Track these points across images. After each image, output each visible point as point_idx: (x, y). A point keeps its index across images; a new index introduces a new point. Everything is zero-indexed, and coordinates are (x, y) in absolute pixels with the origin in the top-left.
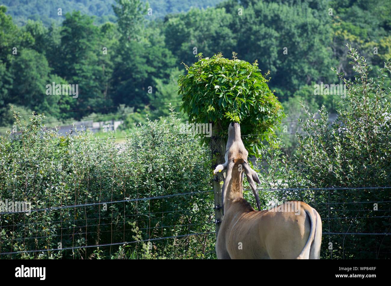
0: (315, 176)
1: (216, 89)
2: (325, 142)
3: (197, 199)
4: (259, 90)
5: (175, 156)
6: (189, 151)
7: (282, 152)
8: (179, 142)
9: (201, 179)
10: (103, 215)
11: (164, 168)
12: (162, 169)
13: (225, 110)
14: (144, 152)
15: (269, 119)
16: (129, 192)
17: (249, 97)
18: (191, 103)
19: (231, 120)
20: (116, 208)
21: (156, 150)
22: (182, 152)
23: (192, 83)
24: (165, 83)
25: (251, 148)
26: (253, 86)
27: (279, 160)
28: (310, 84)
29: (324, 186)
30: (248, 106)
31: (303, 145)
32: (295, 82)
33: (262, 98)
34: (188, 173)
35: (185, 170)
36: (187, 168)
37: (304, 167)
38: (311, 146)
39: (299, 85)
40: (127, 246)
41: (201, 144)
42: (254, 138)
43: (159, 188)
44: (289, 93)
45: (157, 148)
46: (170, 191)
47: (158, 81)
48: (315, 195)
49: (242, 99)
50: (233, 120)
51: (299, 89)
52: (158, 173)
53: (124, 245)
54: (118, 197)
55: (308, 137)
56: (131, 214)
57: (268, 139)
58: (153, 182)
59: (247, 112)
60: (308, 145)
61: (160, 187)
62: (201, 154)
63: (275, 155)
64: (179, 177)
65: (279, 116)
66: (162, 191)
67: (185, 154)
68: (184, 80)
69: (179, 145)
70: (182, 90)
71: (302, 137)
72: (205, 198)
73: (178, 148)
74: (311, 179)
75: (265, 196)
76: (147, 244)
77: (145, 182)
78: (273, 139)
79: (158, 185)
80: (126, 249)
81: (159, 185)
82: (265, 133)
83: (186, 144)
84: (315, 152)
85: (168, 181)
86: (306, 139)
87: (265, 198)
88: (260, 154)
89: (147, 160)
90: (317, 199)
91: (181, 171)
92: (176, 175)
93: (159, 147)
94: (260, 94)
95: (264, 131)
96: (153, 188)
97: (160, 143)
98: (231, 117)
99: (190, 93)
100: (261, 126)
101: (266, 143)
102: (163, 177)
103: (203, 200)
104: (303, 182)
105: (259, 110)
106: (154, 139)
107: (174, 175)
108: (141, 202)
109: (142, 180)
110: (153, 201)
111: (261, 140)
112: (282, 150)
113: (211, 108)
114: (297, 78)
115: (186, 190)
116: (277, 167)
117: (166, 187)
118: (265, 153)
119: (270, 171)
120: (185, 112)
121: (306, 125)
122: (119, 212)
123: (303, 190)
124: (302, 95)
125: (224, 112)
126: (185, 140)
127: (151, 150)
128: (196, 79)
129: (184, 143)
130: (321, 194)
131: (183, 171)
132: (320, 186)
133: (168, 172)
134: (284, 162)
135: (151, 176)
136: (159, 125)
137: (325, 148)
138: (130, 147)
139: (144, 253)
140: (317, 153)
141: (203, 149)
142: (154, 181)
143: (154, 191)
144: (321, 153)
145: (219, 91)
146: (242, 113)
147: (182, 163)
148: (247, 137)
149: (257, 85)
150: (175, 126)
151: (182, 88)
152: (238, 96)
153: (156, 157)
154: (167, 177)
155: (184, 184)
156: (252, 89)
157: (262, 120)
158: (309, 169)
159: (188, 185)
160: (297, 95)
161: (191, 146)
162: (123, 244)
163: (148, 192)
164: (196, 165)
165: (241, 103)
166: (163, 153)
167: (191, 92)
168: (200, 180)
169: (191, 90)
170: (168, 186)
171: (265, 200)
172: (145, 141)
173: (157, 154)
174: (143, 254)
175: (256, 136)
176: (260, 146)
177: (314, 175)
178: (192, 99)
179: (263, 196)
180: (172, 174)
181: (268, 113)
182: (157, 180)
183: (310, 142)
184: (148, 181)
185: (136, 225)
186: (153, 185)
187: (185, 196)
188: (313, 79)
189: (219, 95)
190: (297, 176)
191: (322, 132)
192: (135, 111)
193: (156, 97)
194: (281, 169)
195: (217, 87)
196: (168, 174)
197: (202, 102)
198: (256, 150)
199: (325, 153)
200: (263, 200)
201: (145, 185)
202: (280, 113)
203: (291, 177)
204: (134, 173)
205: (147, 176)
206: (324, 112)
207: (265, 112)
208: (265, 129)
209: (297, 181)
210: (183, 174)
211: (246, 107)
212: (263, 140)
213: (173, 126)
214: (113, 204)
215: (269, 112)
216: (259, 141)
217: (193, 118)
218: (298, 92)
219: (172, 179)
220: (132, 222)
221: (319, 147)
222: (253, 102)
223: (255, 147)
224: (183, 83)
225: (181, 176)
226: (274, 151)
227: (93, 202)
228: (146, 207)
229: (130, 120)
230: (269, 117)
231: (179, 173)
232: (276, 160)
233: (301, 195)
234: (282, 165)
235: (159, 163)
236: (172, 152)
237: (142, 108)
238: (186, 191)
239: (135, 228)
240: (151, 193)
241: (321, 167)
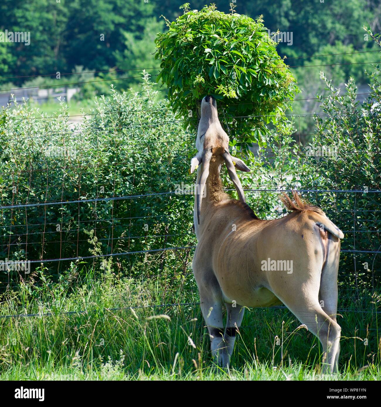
0: (337, 174)
1: (206, 54)
2: (352, 127)
3: (178, 200)
4: (265, 56)
5: (149, 142)
6: (169, 135)
7: (293, 139)
8: (155, 123)
9: (184, 173)
10: (50, 219)
11: (133, 157)
12: (131, 160)
13: (217, 82)
14: (106, 135)
15: (278, 94)
16: (86, 189)
17: (250, 65)
18: (172, 71)
19: (224, 95)
20: (67, 210)
21: (124, 134)
22: (159, 136)
23: (174, 44)
24: (138, 38)
25: (253, 134)
26: (256, 50)
27: (289, 150)
28: (333, 44)
29: (349, 187)
30: (249, 78)
31: (322, 130)
32: (314, 41)
33: (268, 66)
34: (166, 166)
35: (161, 161)
36: (165, 158)
37: (323, 161)
38: (333, 132)
39: (319, 46)
40: (82, 262)
41: (185, 128)
42: (256, 120)
43: (126, 184)
44: (305, 55)
45: (124, 130)
46: (141, 189)
47: (129, 36)
48: (337, 198)
49: (241, 68)
50: (228, 96)
51: (318, 51)
52: (125, 164)
53: (78, 260)
54: (71, 196)
55: (330, 120)
56: (88, 219)
57: (275, 122)
58: (118, 177)
59: (248, 84)
60: (329, 131)
61: (128, 183)
62: (184, 140)
63: (284, 143)
64: (154, 170)
65: (290, 91)
66: (130, 189)
67: (163, 139)
68: (164, 39)
69: (154, 127)
70: (160, 53)
71: (321, 120)
72: (188, 200)
73: (154, 131)
74: (332, 178)
75: (270, 199)
76: (108, 260)
77: (107, 175)
78: (282, 121)
79: (125, 181)
80: (80, 266)
81: (127, 180)
82: (271, 113)
83: (164, 126)
84: (338, 141)
85: (139, 175)
86: (328, 123)
87: (269, 201)
88: (264, 141)
89: (111, 146)
90: (339, 205)
91: (156, 162)
92: (150, 167)
93: (128, 128)
94: (265, 61)
95: (269, 111)
96: (118, 184)
97: (129, 124)
98: (225, 92)
99: (170, 57)
100: (265, 104)
101: (272, 126)
102: (132, 170)
103: (186, 202)
104: (322, 180)
105: (264, 82)
106: (121, 118)
107: (147, 168)
108: (102, 203)
109: (103, 173)
110: (117, 203)
111: (265, 123)
112: (294, 136)
113: (200, 79)
114: (317, 36)
115: (162, 188)
116: (287, 159)
117: (135, 183)
118: (270, 140)
119: (277, 164)
120: (163, 82)
121: (327, 103)
122: (72, 216)
123: (321, 192)
124: (322, 58)
125: (215, 84)
126: (163, 120)
127: (117, 133)
128: (180, 39)
129: (162, 125)
130: (345, 198)
131: (160, 162)
132: (343, 186)
133: (139, 164)
134: (296, 153)
135: (116, 168)
136: (128, 100)
137: (352, 135)
138: (89, 129)
139: (103, 272)
140: (341, 142)
141: (187, 133)
142: (120, 175)
143: (119, 188)
144: (346, 142)
145: (210, 56)
146: (241, 87)
147: (159, 152)
148: (247, 119)
149: (262, 49)
150: (149, 102)
151: (160, 51)
152: (237, 64)
153: (123, 143)
154: (138, 169)
155: (161, 180)
156: (254, 55)
157: (268, 96)
158: (329, 163)
159: (166, 181)
160: (315, 58)
161: (171, 128)
162: (76, 260)
163: (111, 189)
164: (177, 154)
165: (241, 73)
166: (132, 137)
167: (173, 56)
168: (182, 175)
169: (172, 53)
170: (139, 182)
171: (269, 204)
172: (109, 120)
173: (125, 138)
174: (102, 274)
175: (259, 118)
176: (263, 131)
177: (336, 171)
178: (173, 66)
179: (267, 198)
180: (144, 166)
181: (276, 87)
182: (124, 174)
183: (332, 127)
184: (111, 175)
185: (94, 235)
186: (118, 180)
187: (162, 195)
188: (337, 38)
189: (209, 62)
190: (313, 172)
191: (348, 114)
192: (96, 75)
193: (124, 57)
194: (292, 163)
195: (207, 50)
196: (139, 166)
197: (187, 70)
198: (258, 137)
199: (352, 142)
200: (266, 204)
201: (108, 180)
202: (292, 88)
203: (304, 174)
204: (93, 164)
205: (110, 168)
206: (352, 87)
207: (272, 86)
208: (272, 109)
209: (313, 179)
210: (159, 166)
211: (246, 78)
212: (268, 122)
213: (147, 101)
214: (64, 205)
215: (278, 86)
216: (263, 125)
217: (174, 91)
218: (317, 54)
219: (144, 172)
220: (89, 231)
221: (344, 134)
222: (256, 71)
223: (258, 132)
224: (162, 44)
225: (156, 168)
226: (282, 138)
227: (36, 202)
228: (108, 209)
229: (88, 87)
230: (277, 92)
231: (153, 165)
232: (285, 150)
233: (318, 199)
234: (292, 156)
235: (127, 150)
236: (145, 137)
237: (106, 72)
238: (163, 190)
239: (93, 238)
240: (116, 191)
241: (345, 162)
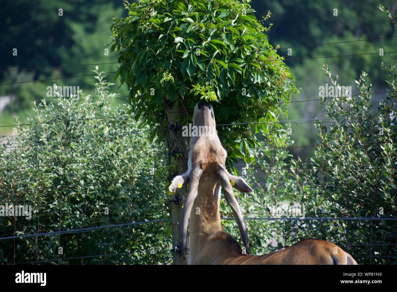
0: (347, 197)
1: (177, 44)
2: (366, 136)
3: (143, 234)
4: (252, 46)
5: (105, 160)
6: (130, 150)
7: (289, 153)
8: (112, 135)
9: (150, 199)
11: (85, 179)
12: (82, 182)
13: (191, 80)
14: (50, 151)
15: (269, 95)
16: (23, 221)
17: (233, 57)
18: (133, 67)
19: (202, 98)
21: (72, 149)
22: (118, 151)
23: (135, 32)
24: (90, 31)
25: (237, 147)
26: (241, 38)
27: (284, 167)
28: (341, 35)
29: (363, 214)
30: (231, 75)
31: (326, 141)
32: (316, 31)
33: (257, 59)
34: (128, 189)
35: (121, 183)
36: (126, 180)
37: (328, 180)
38: (341, 143)
39: (322, 38)
41: (151, 139)
42: (241, 128)
43: (76, 214)
44: (304, 51)
45: (73, 144)
46: (95, 220)
47: (78, 29)
48: (347, 228)
49: (221, 63)
50: (206, 98)
51: (321, 45)
52: (74, 189)
55: (337, 128)
57: (265, 131)
58: (66, 204)
59: (231, 83)
60: (336, 142)
61: (78, 213)
62: (150, 156)
63: (277, 159)
64: (112, 194)
65: (285, 91)
66: (81, 220)
67: (122, 156)
68: (122, 26)
69: (111, 140)
70: (117, 43)
71: (325, 128)
72: (156, 233)
73: (111, 144)
74: (340, 202)
75: (261, 230)
77: (51, 203)
78: (275, 130)
79: (74, 210)
81: (77, 209)
82: (262, 120)
83: (124, 138)
84: (347, 154)
85: (92, 202)
86: (334, 131)
87: (260, 233)
88: (252, 156)
89: (56, 165)
90: (350, 236)
91: (115, 185)
92: (107, 192)
93: (77, 142)
94: (253, 53)
95: (259, 117)
96: (65, 214)
97: (79, 136)
98: (203, 93)
99: (131, 49)
100: (254, 108)
101: (261, 138)
102: (83, 196)
103: (153, 236)
104: (326, 205)
105: (252, 80)
106: (69, 128)
107: (103, 193)
108: (45, 240)
109: (46, 200)
111: (253, 132)
112: (290, 149)
113: (168, 77)
114: (319, 25)
115: (123, 218)
116: (281, 179)
117: (88, 212)
118: (260, 156)
119: (269, 186)
120: (122, 82)
121: (332, 106)
123: (326, 221)
124: (327, 55)
125: (189, 85)
126: (123, 131)
127: (63, 148)
128: (142, 25)
129: (121, 137)
130: (358, 228)
131: (119, 185)
132: (356, 213)
133: (92, 187)
134: (293, 171)
135: (63, 194)
136: (77, 105)
137: (366, 147)
138: (26, 143)
140: (351, 156)
141: (153, 147)
142: (68, 202)
143: (67, 220)
144: (358, 156)
145: (183, 47)
146: (221, 86)
147: (118, 172)
148: (230, 127)
149: (248, 37)
150: (105, 108)
151: (117, 41)
152: (215, 57)
153: (72, 161)
154: (91, 195)
155: (121, 208)
156: (239, 44)
157: (257, 97)
158: (337, 184)
159: (127, 209)
160: (319, 53)
161: (133, 141)
163: (56, 221)
164: (141, 174)
165: (220, 69)
166: (83, 154)
167: (134, 48)
168: (147, 201)
169: (133, 43)
170: (92, 211)
171: (260, 238)
172: (52, 132)
173: (74, 155)
175: (246, 126)
176: (251, 143)
177: (346, 194)
178: (134, 59)
179: (257, 230)
180: (99, 190)
181: (267, 86)
182: (73, 201)
183: (340, 136)
184: (56, 202)
186: (65, 208)
187: (122, 228)
188: (347, 28)
189: (182, 54)
190: (315, 195)
191: (360, 120)
192: (36, 79)
193: (72, 55)
194: (289, 184)
195: (178, 39)
196: (92, 190)
197: (152, 66)
198: (244, 150)
199: (366, 156)
200: (257, 237)
201: (52, 209)
202: (288, 86)
203: (305, 197)
204: (32, 188)
205: (54, 193)
206: (365, 85)
207: (262, 84)
208: (261, 113)
209: (316, 205)
210: (119, 190)
211: (229, 75)
212: (257, 132)
213: (101, 106)
215: (269, 84)
216: (251, 134)
217: (136, 93)
218: (320, 49)
219: (99, 198)
221: (356, 146)
222: (240, 66)
223: (244, 144)
224: (120, 32)
225: (115, 193)
226: (275, 152)
228: (52, 247)
229: (26, 95)
230: (268, 92)
231: (111, 188)
232: (280, 168)
233: (323, 229)
234: (289, 176)
235: (77, 170)
236: (100, 152)
237: (48, 75)
238: (123, 220)
240: (63, 223)
241: (358, 181)
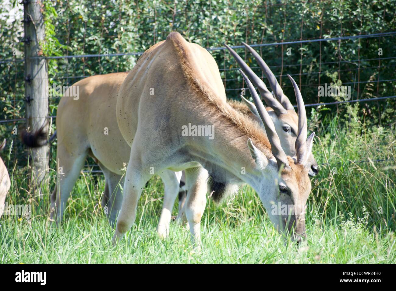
10: (289, 61)
20: (309, 50)
40: (324, 109)
53: (319, 107)
54: (313, 34)
56: (332, 61)
76: (353, 107)
80: (323, 114)
110: (366, 42)
122: (314, 56)
139: (349, 120)
162: (317, 106)
174: (347, 122)
185: (338, 78)
214: (305, 44)
220: (332, 73)
227: (274, 41)
239: (336, 81)
